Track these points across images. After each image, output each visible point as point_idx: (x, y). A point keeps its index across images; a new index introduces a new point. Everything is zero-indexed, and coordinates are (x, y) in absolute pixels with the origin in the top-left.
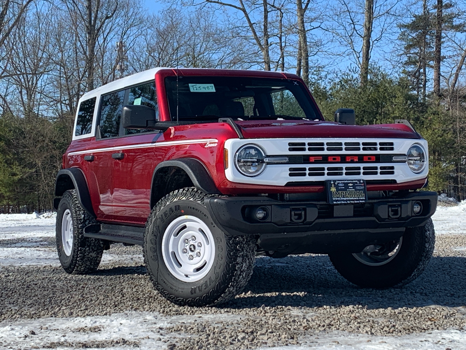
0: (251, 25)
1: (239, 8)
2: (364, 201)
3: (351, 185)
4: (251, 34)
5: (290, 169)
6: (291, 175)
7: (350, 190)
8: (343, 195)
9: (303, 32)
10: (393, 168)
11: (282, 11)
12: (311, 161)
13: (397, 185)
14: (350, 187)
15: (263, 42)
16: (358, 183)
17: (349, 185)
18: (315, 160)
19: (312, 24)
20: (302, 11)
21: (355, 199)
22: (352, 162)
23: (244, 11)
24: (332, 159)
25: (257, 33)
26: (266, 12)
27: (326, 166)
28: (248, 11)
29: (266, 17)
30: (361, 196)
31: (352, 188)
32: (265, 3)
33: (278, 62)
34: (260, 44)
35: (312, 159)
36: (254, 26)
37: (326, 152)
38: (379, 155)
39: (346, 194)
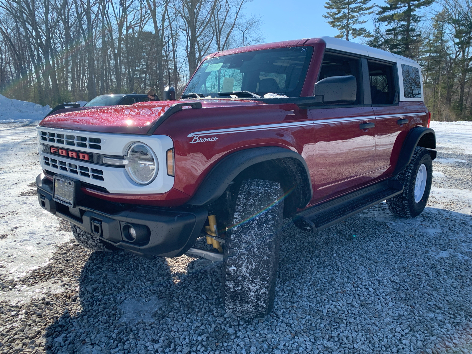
3: (66, 184)
18: (53, 152)
21: (67, 200)
22: (72, 158)
24: (61, 152)
30: (70, 199)
31: (66, 187)
39: (62, 193)
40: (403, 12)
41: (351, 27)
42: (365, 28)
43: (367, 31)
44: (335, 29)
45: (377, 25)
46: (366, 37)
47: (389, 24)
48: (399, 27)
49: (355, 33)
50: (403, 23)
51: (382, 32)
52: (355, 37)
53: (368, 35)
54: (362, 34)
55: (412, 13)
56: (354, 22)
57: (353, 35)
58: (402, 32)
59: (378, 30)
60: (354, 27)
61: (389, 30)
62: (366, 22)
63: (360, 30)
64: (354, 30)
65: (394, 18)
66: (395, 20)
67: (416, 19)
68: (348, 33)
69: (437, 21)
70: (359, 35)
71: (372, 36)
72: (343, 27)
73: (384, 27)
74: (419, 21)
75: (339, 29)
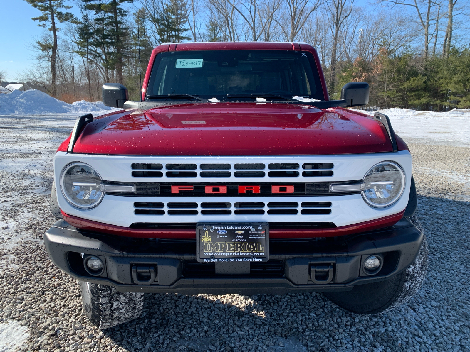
0: (420, 15)
1: (414, 6)
2: (261, 260)
3: (240, 232)
4: (419, 20)
5: (136, 205)
6: (137, 212)
7: (238, 240)
8: (223, 247)
9: (451, 17)
10: (329, 204)
11: (440, 5)
12: (173, 192)
13: (334, 231)
14: (238, 237)
15: (426, 24)
16: (253, 230)
17: (236, 232)
18: (180, 191)
19: (457, 12)
20: (452, 5)
21: (246, 254)
22: (249, 194)
23: (417, 7)
24: (212, 190)
25: (423, 20)
26: (430, 7)
27: (199, 201)
28: (419, 7)
29: (429, 9)
30: (257, 251)
31: (242, 237)
32: (430, 2)
33: (433, 35)
34: (423, 25)
35: (175, 190)
36: (421, 15)
37: (198, 179)
38: (304, 183)
39: (229, 247)
40: (109, 4)
41: (56, 10)
42: (73, 14)
43: (74, 17)
44: (36, 9)
45: (85, 13)
46: (73, 23)
47: (97, 13)
48: (107, 18)
49: (61, 18)
50: (110, 14)
51: (90, 20)
52: (61, 22)
53: (76, 22)
54: (69, 19)
55: (118, 7)
56: (57, 5)
57: (59, 19)
58: (110, 23)
59: (86, 18)
60: (59, 10)
61: (97, 20)
62: (71, 7)
63: (66, 15)
64: (60, 13)
65: (102, 8)
66: (102, 10)
67: (123, 13)
68: (53, 17)
69: (138, 17)
70: (66, 20)
71: (81, 23)
72: (46, 9)
73: (92, 15)
74: (126, 15)
75: (42, 10)
